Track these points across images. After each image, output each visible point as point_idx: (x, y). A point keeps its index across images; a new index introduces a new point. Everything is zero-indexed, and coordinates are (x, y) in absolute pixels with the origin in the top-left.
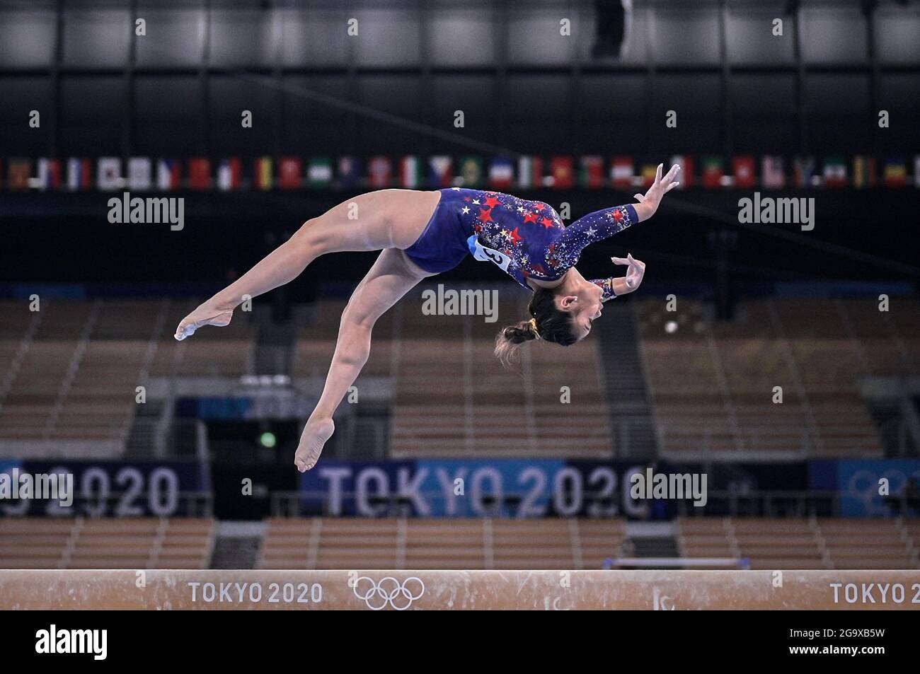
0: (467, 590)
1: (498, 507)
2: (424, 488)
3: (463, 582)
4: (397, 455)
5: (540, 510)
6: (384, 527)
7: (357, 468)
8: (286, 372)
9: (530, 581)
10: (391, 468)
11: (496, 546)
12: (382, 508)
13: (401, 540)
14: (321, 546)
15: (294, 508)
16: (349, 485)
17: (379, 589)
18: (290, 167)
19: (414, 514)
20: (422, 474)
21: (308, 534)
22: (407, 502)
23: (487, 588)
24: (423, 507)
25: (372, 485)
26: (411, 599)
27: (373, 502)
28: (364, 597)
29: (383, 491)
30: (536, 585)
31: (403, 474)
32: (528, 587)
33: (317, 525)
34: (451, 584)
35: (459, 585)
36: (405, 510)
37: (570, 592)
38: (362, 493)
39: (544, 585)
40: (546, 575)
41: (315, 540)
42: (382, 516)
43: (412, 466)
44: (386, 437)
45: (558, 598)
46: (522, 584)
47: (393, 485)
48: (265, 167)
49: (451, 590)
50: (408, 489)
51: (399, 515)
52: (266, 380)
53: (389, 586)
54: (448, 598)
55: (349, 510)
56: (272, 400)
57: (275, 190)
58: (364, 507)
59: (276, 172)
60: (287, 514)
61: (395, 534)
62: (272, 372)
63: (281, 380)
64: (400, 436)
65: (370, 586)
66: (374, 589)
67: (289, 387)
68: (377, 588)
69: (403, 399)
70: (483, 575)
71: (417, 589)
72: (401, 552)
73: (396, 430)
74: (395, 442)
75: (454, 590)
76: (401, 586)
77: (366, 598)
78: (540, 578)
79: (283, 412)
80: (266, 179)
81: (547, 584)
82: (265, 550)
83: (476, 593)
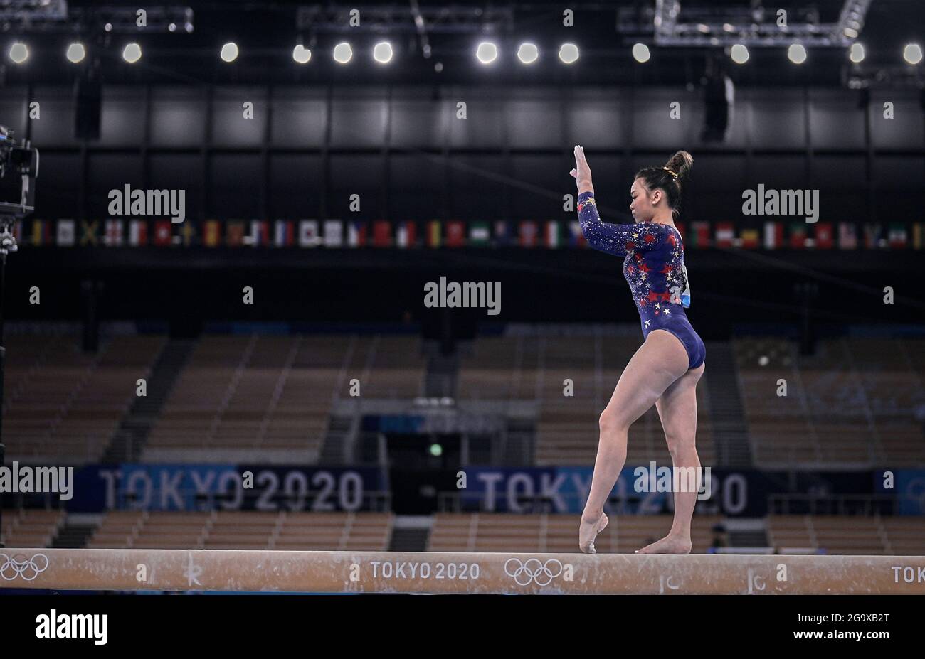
0: (596, 569)
1: (621, 505)
2: (562, 490)
3: (593, 563)
4: (540, 463)
5: (656, 508)
6: (529, 521)
7: (508, 473)
8: (451, 395)
9: (648, 563)
10: (536, 474)
11: (620, 537)
12: (528, 505)
13: (544, 532)
14: (479, 536)
15: (457, 506)
16: (501, 487)
17: (525, 568)
18: (455, 229)
19: (554, 511)
20: (561, 479)
21: (468, 527)
22: (549, 501)
23: (613, 568)
24: (561, 505)
25: (520, 487)
26: (552, 576)
27: (521, 501)
28: (513, 574)
29: (529, 492)
30: (652, 566)
31: (545, 479)
32: (647, 568)
33: (475, 520)
34: (584, 564)
35: (590, 565)
36: (547, 507)
37: (680, 572)
38: (511, 493)
39: (660, 566)
40: (661, 558)
41: (473, 531)
42: (528, 512)
43: (552, 472)
44: (532, 448)
45: (671, 577)
46: (641, 566)
47: (537, 487)
48: (435, 229)
49: (584, 569)
50: (549, 491)
51: (542, 512)
52: (435, 402)
53: (533, 566)
54: (582, 576)
55: (501, 507)
56: (439, 418)
57: (443, 248)
58: (513, 505)
59: (444, 233)
60: (451, 510)
61: (538, 527)
62: (439, 395)
63: (447, 401)
64: (542, 448)
65: (518, 566)
66: (521, 568)
67: (453, 407)
68: (523, 567)
69: (547, 418)
70: (611, 557)
71: (556, 569)
72: (543, 541)
73: (539, 443)
74: (538, 452)
75: (586, 570)
76: (543, 566)
77: (515, 576)
78: (656, 561)
79: (448, 428)
80: (435, 239)
81: (662, 565)
82: (433, 539)
83: (604, 572)
